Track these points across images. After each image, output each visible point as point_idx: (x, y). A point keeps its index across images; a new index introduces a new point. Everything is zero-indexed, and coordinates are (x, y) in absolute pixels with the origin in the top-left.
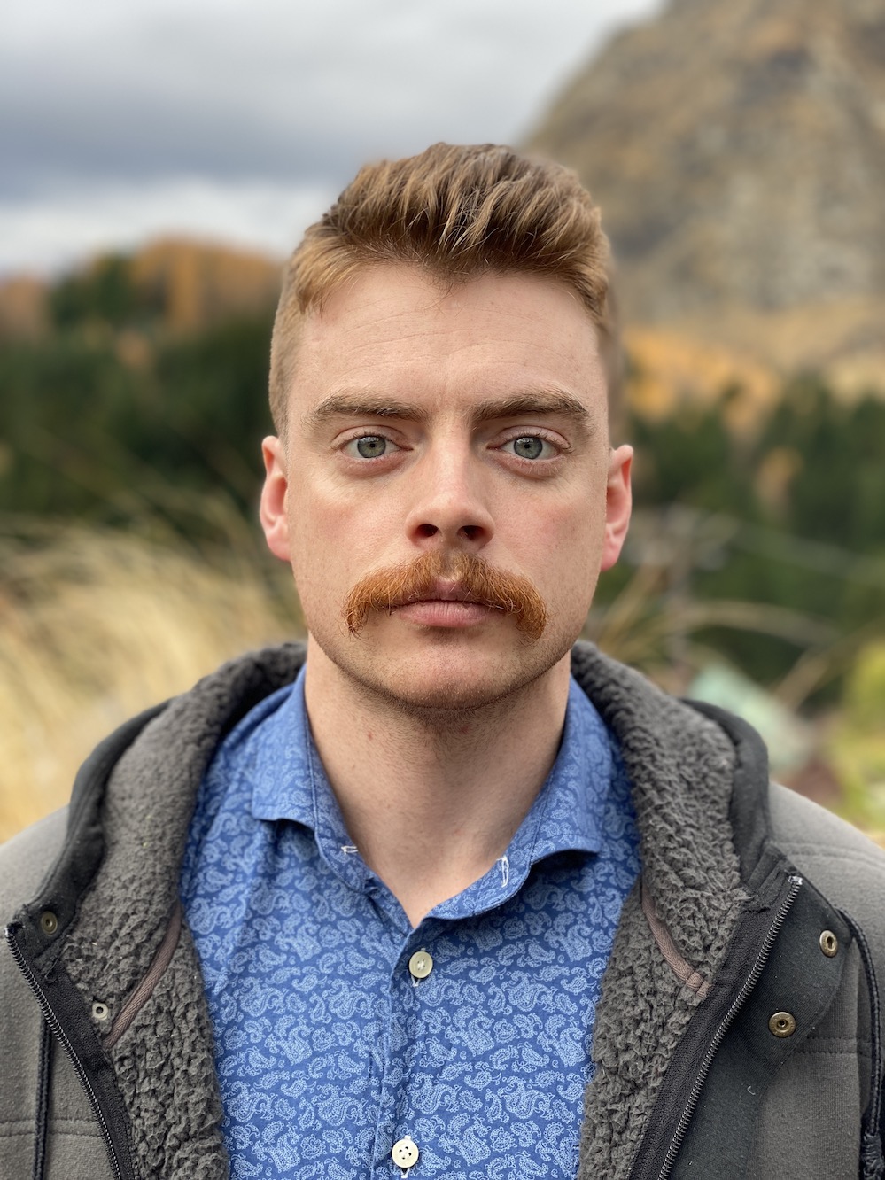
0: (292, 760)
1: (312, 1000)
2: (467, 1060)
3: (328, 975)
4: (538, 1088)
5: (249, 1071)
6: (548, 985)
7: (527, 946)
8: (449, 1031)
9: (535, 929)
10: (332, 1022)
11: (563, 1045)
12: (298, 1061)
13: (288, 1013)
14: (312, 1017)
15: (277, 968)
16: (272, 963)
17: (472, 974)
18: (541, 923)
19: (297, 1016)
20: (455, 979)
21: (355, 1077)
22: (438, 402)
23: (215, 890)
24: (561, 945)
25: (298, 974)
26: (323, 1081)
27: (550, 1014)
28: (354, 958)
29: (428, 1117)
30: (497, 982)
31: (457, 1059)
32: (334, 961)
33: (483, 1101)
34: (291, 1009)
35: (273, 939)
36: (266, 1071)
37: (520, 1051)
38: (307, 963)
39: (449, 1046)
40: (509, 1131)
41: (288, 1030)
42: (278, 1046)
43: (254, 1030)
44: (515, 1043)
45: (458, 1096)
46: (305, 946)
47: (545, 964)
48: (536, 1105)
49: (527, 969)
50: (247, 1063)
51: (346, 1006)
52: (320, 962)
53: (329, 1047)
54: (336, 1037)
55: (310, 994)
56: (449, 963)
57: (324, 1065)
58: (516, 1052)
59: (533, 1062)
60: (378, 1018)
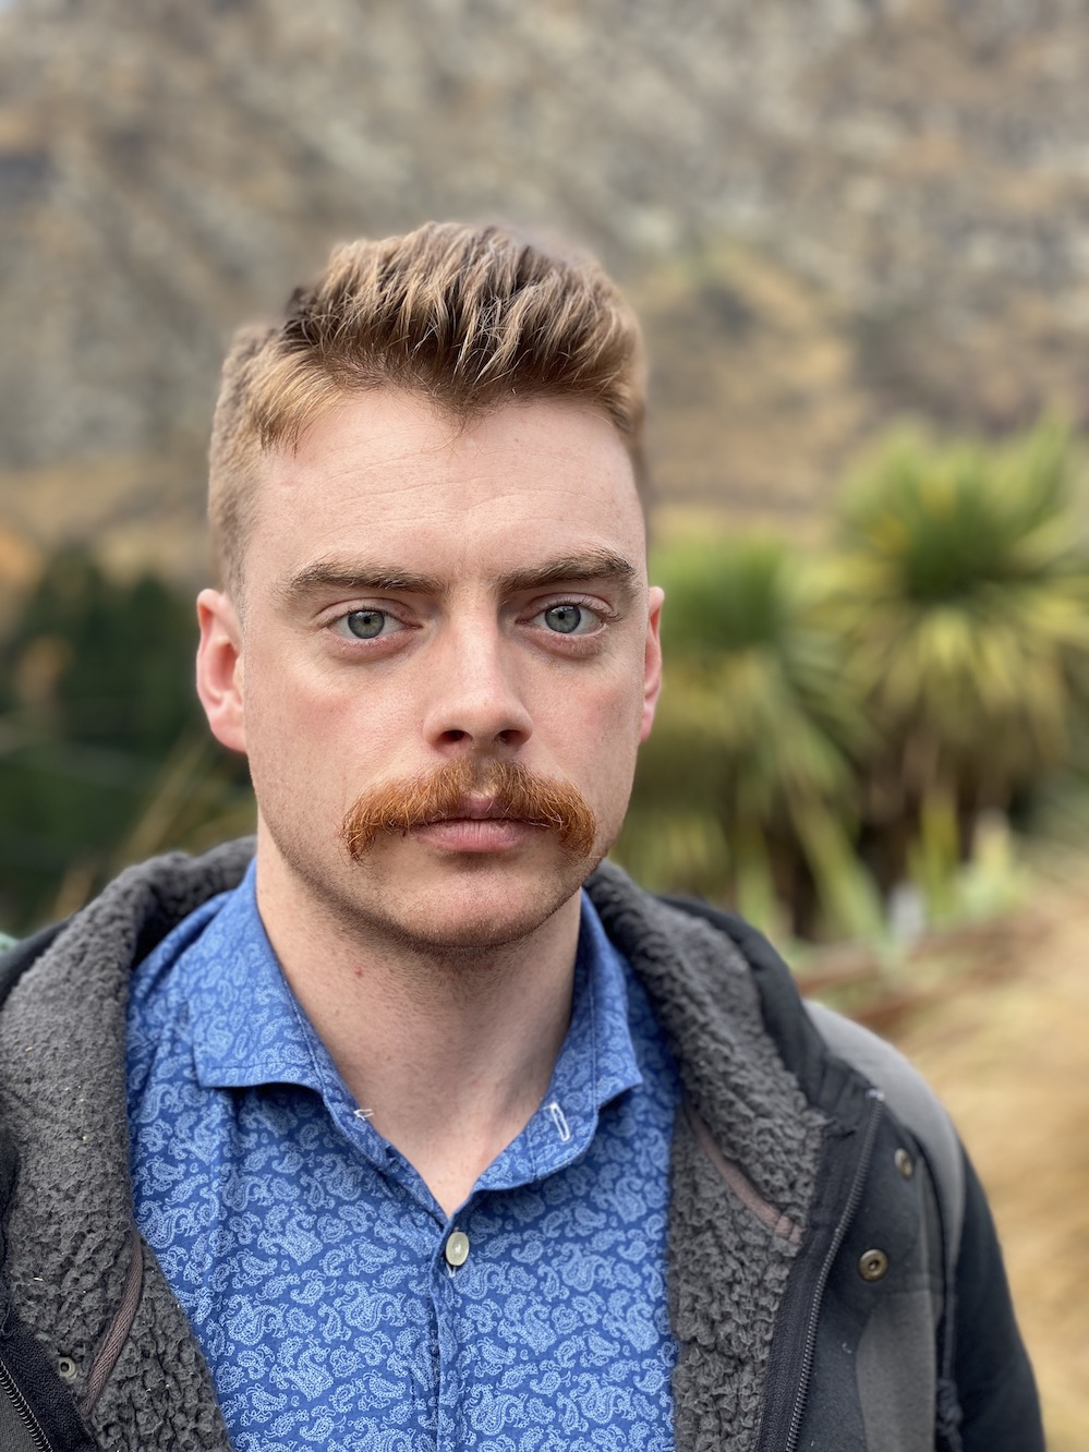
0: (271, 1006)
1: (321, 1313)
2: (530, 1361)
3: (337, 1278)
4: (614, 1384)
5: (255, 1417)
6: (604, 1255)
7: (573, 1211)
8: (502, 1327)
9: (579, 1188)
10: (353, 1337)
11: (632, 1326)
12: (316, 1394)
13: (292, 1334)
14: (325, 1334)
15: (266, 1278)
16: (260, 1273)
17: (515, 1254)
18: (584, 1180)
19: (304, 1337)
20: (497, 1261)
21: (395, 1402)
22: (457, 571)
23: (166, 1188)
24: (610, 1204)
25: (297, 1282)
26: (354, 1414)
27: (612, 1291)
28: (368, 1252)
29: (493, 1438)
30: (546, 1259)
31: (518, 1361)
32: (342, 1259)
33: (556, 1408)
34: (295, 1329)
35: (255, 1241)
36: (277, 1414)
37: (586, 1340)
38: (306, 1266)
39: (505, 1346)
40: (591, 1440)
41: (296, 1357)
42: (287, 1380)
43: (253, 1363)
44: (578, 1331)
45: (525, 1407)
46: (300, 1245)
47: (596, 1230)
48: (615, 1405)
49: (578, 1239)
50: (252, 1408)
51: (368, 1313)
52: (324, 1263)
53: (354, 1370)
54: (362, 1356)
55: (317, 1306)
56: (487, 1242)
57: (353, 1394)
58: (582, 1343)
59: (604, 1353)
60: (411, 1324)
